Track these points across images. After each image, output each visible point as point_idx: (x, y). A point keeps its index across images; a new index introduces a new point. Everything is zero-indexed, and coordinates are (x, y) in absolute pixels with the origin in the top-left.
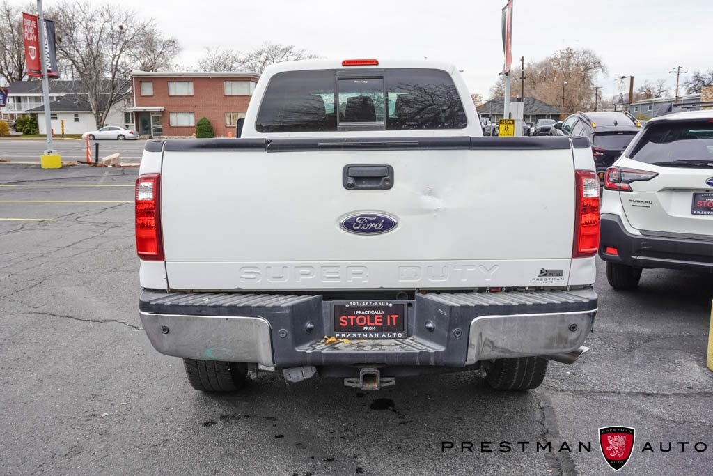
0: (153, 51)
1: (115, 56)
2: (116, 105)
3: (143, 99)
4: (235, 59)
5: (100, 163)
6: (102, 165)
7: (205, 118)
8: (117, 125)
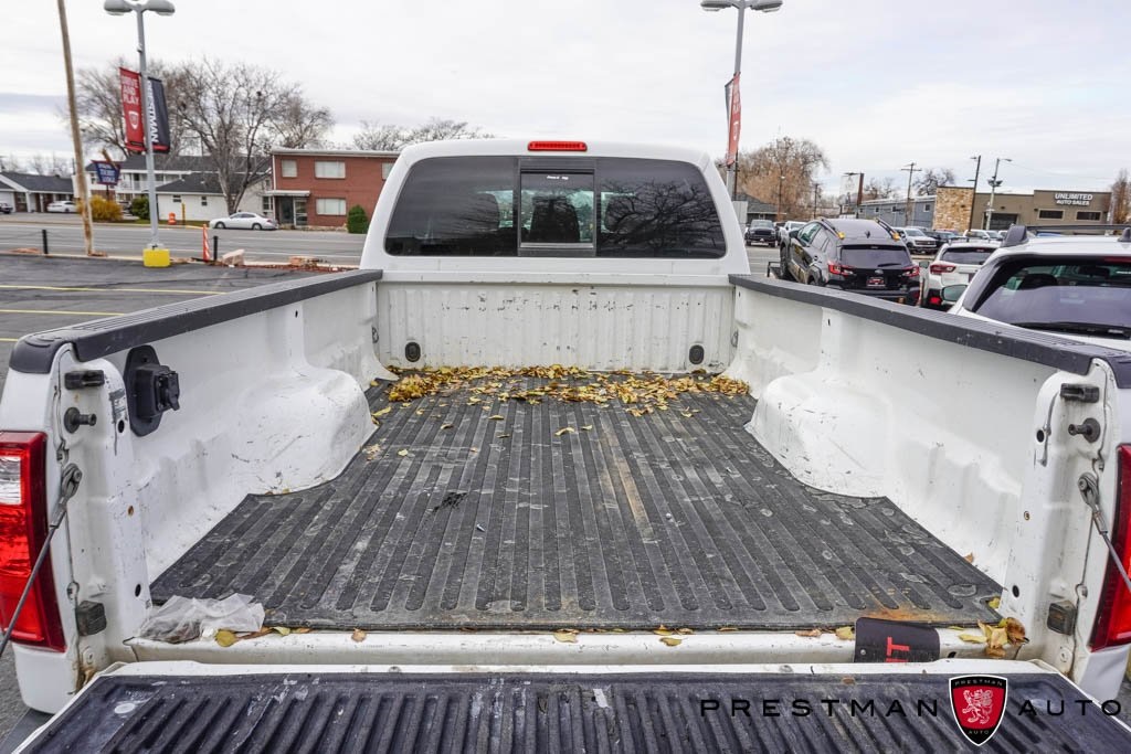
0: (300, 124)
1: (251, 128)
2: (252, 188)
3: (284, 182)
4: (397, 137)
5: (219, 260)
6: (221, 264)
7: (358, 207)
8: (252, 210)
